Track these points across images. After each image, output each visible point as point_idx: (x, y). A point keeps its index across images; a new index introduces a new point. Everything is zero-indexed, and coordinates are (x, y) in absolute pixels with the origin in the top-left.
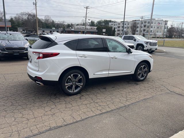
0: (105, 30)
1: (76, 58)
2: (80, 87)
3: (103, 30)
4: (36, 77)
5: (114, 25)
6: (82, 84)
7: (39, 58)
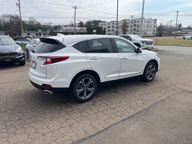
0: (95, 30)
1: (87, 61)
2: (91, 92)
3: (94, 30)
4: (44, 85)
5: (104, 25)
6: (93, 89)
7: (46, 63)
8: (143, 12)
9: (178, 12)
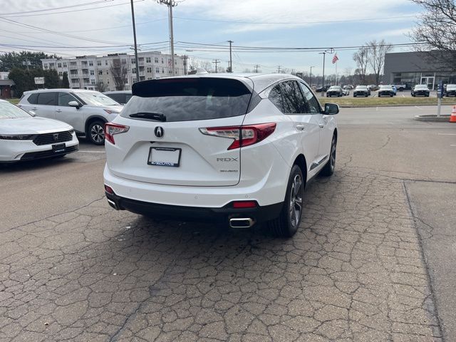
2: (299, 209)
5: (60, 66)
6: (300, 200)
7: (239, 143)
8: (172, 38)
9: (231, 42)
